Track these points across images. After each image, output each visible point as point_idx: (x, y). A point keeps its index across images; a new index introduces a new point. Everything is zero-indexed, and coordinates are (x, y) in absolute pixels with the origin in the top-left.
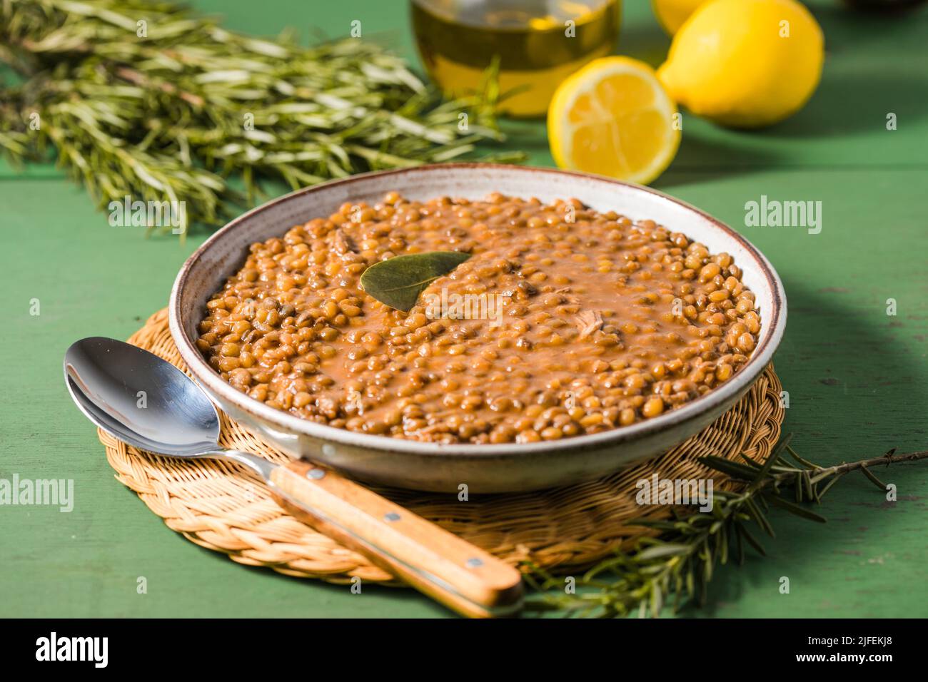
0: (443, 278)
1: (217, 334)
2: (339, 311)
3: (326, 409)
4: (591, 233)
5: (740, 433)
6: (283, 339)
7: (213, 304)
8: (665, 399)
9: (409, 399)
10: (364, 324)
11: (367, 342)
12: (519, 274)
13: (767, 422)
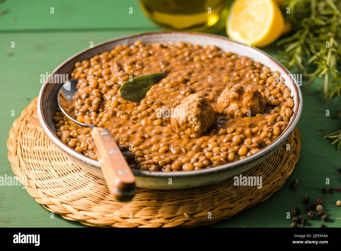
0: (156, 85)
4: (220, 63)
5: (282, 157)
8: (248, 147)
9: (137, 148)
12: (188, 84)
13: (294, 152)
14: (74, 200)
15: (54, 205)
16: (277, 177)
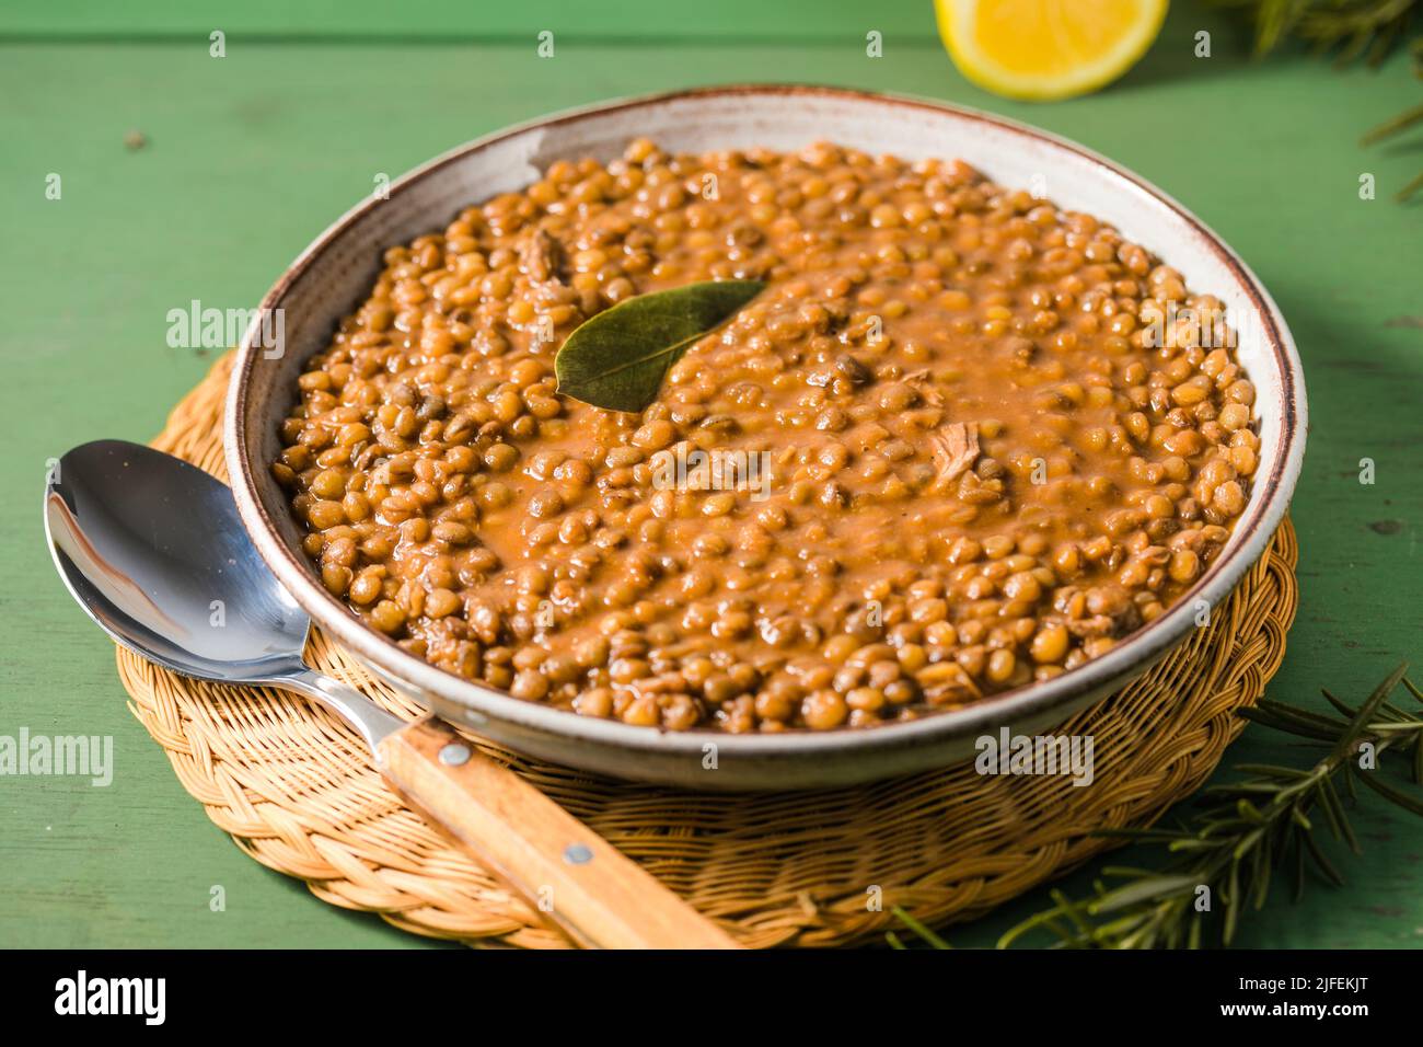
0: (710, 338)
1: (310, 447)
2: (523, 410)
3: (480, 627)
4: (981, 243)
5: (1213, 652)
6: (419, 469)
7: (309, 380)
8: (1073, 629)
9: (624, 615)
10: (565, 435)
11: (565, 480)
12: (843, 338)
13: (1263, 628)
14: (358, 822)
15: (277, 841)
16: (1191, 742)
